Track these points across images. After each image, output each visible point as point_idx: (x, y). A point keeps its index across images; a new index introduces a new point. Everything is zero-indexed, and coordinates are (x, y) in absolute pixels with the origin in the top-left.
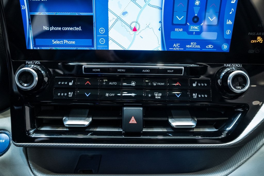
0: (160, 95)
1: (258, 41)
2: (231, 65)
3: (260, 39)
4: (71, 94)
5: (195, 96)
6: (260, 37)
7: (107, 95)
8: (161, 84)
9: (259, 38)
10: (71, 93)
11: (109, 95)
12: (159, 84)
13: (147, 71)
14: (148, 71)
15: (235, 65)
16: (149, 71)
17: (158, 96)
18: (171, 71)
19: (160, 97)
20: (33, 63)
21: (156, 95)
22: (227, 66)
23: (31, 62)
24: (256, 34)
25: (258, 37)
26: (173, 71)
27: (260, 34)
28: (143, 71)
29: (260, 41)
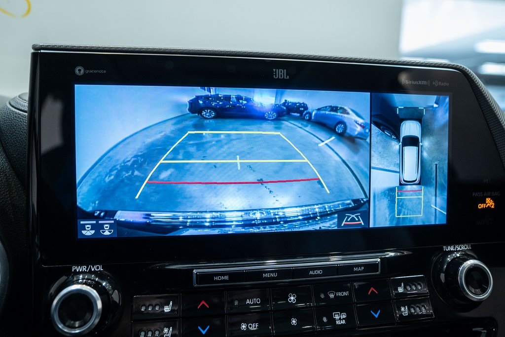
0: (344, 316)
1: (488, 205)
2: (454, 247)
3: (490, 203)
4: (169, 331)
5: (405, 312)
6: (490, 199)
7: (244, 327)
8: (343, 294)
9: (488, 201)
10: (169, 329)
11: (247, 327)
12: (339, 294)
13: (317, 272)
14: (319, 272)
15: (461, 248)
16: (321, 272)
17: (340, 319)
18: (360, 269)
19: (343, 322)
20: (87, 269)
21: (337, 317)
22: (449, 249)
23: (84, 268)
24: (483, 194)
25: (487, 199)
26: (363, 268)
27: (489, 194)
28: (311, 273)
29: (491, 205)
